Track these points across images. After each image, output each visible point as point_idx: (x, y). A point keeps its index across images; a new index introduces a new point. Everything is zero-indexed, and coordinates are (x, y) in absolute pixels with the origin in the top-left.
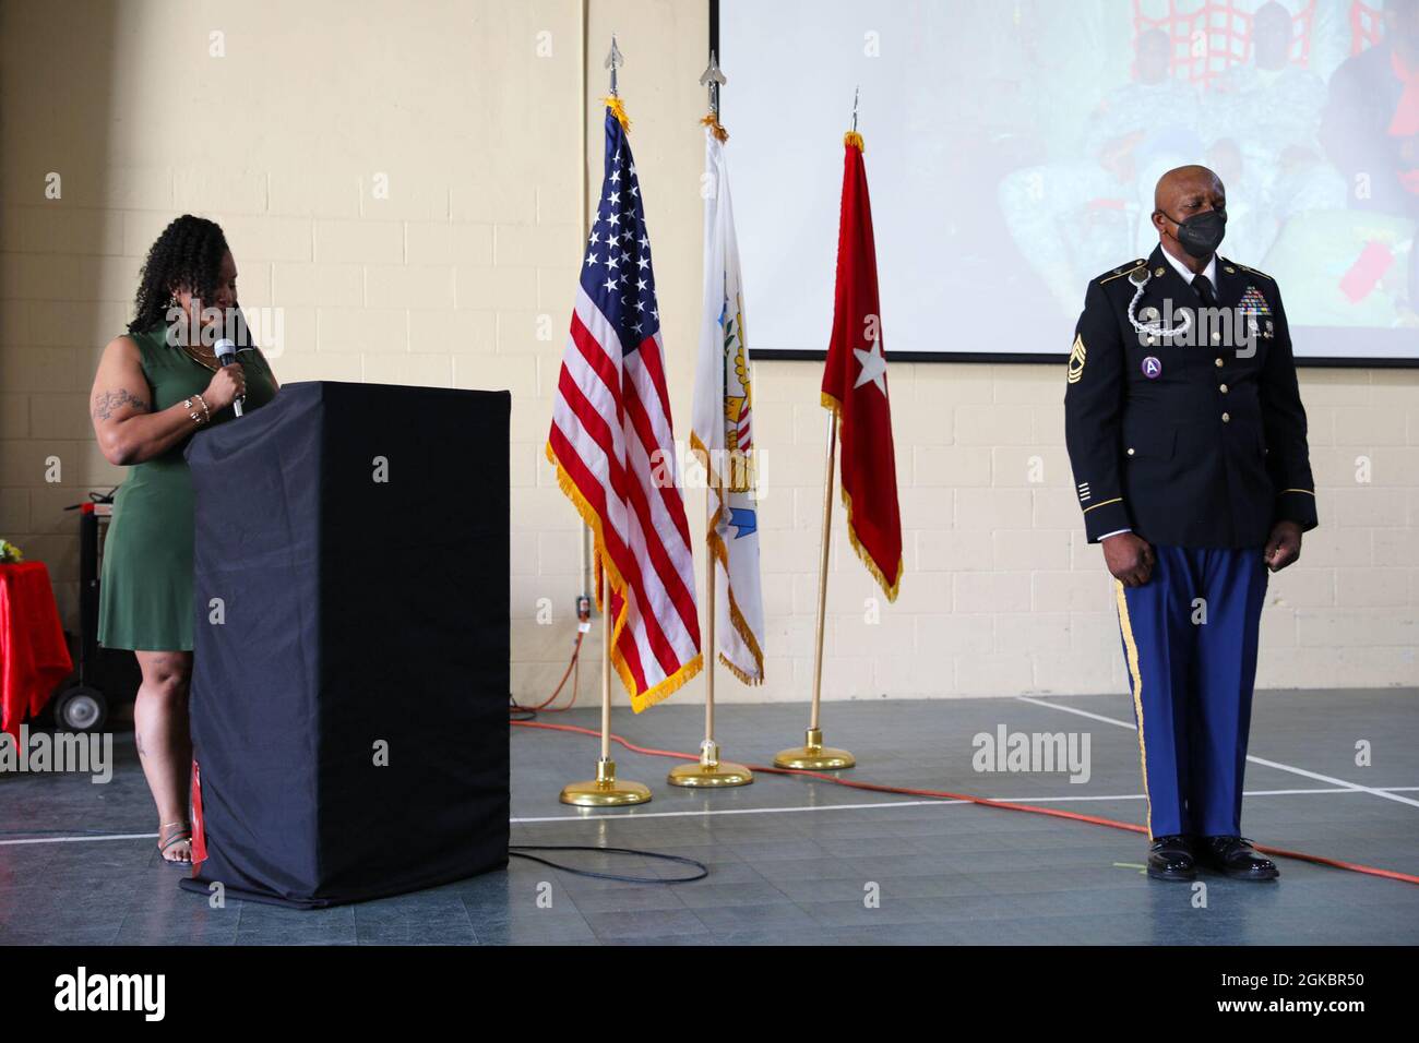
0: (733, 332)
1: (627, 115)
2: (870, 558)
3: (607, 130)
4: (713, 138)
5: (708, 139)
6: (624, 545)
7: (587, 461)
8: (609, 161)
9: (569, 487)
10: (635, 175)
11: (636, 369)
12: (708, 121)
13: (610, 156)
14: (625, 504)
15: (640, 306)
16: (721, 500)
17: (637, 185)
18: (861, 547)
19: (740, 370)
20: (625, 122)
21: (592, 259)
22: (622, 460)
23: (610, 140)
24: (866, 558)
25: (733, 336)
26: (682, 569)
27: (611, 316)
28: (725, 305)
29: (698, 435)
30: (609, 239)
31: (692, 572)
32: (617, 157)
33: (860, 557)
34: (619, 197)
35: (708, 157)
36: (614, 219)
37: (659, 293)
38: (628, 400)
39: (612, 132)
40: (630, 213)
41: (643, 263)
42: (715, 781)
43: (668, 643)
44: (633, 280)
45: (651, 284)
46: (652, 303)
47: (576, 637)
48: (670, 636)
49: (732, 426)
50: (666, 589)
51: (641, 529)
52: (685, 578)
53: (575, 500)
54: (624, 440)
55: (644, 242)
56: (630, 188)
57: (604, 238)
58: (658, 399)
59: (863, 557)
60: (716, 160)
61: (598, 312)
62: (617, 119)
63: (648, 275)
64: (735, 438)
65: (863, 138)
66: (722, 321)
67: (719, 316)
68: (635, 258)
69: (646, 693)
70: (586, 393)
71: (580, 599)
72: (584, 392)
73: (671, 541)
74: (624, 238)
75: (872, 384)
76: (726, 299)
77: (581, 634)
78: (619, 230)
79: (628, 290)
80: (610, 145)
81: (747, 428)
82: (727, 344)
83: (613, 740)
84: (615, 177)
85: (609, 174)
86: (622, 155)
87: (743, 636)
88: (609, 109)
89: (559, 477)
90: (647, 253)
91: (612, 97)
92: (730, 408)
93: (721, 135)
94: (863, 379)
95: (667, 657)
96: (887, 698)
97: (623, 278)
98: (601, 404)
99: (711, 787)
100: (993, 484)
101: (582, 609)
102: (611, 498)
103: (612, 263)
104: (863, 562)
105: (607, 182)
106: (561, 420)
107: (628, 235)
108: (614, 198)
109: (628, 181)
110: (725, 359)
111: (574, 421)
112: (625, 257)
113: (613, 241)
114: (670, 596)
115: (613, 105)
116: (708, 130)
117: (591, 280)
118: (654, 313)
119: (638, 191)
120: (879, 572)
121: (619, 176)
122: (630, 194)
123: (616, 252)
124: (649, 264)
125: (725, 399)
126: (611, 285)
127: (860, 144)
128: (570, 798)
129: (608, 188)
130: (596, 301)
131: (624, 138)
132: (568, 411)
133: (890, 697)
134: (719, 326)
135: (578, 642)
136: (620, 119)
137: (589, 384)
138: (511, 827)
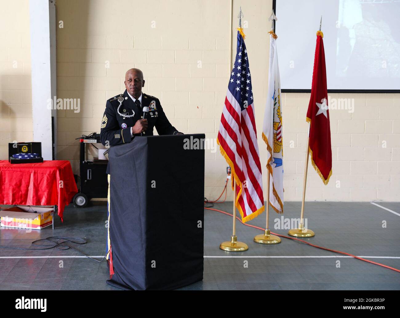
0: (277, 101)
1: (244, 34)
2: (319, 170)
3: (238, 38)
4: (273, 38)
5: (271, 38)
6: (241, 171)
7: (229, 145)
8: (238, 48)
9: (224, 153)
10: (246, 53)
11: (245, 115)
12: (271, 33)
13: (238, 47)
14: (241, 158)
15: (247, 95)
16: (271, 155)
17: (247, 56)
18: (316, 167)
19: (278, 114)
20: (243, 36)
21: (232, 81)
22: (241, 144)
23: (238, 42)
24: (318, 170)
25: (277, 103)
26: (258, 179)
27: (238, 99)
28: (274, 92)
29: (265, 134)
30: (238, 74)
31: (262, 180)
32: (241, 48)
33: (316, 170)
34: (241, 61)
35: (270, 44)
36: (239, 68)
37: (253, 91)
38: (242, 125)
39: (239, 39)
40: (245, 65)
41: (248, 81)
42: (269, 242)
43: (253, 202)
44: (245, 87)
45: (251, 88)
46: (251, 94)
47: (226, 180)
48: (254, 199)
49: (275, 132)
50: (253, 185)
51: (246, 166)
52: (259, 182)
53: (225, 157)
54: (241, 138)
55: (249, 75)
56: (245, 57)
57: (236, 74)
58: (252, 125)
59: (317, 170)
60: (273, 45)
61: (234, 98)
62: (241, 35)
63: (250, 85)
64: (276, 135)
65: (323, 33)
66: (273, 98)
67: (272, 97)
68: (246, 80)
69: (246, 217)
70: (229, 123)
71: (228, 168)
72: (228, 123)
73: (255, 170)
74: (242, 73)
75: (322, 114)
76: (275, 90)
77: (228, 179)
78: (241, 71)
79: (243, 90)
80: (239, 43)
81: (280, 132)
82: (275, 105)
83: (236, 218)
84: (240, 54)
85: (238, 53)
86: (242, 47)
87: (276, 198)
88: (238, 32)
89: (220, 150)
90: (250, 78)
91: (240, 28)
92: (275, 126)
93: (275, 37)
94: (319, 113)
95: (253, 206)
96: (326, 201)
97: (242, 86)
98: (234, 127)
99: (268, 244)
100: (365, 133)
101: (228, 171)
102: (237, 156)
103: (238, 82)
104: (316, 172)
105: (237, 55)
106: (221, 132)
107: (244, 72)
108: (240, 61)
109: (244, 55)
110: (274, 109)
111: (226, 132)
112: (243, 79)
113: (239, 75)
114: (254, 187)
115: (240, 30)
116: (271, 36)
117: (232, 87)
118: (252, 97)
119: (247, 58)
120: (322, 175)
121: (241, 54)
122: (244, 59)
123: (240, 78)
124: (250, 82)
125: (274, 122)
126: (238, 89)
127: (322, 35)
128: (223, 247)
129: (237, 57)
130: (233, 94)
131: (243, 41)
132: (224, 129)
133: (328, 200)
134: (272, 99)
135: (227, 182)
136: (242, 35)
137: (230, 121)
138: (204, 260)
